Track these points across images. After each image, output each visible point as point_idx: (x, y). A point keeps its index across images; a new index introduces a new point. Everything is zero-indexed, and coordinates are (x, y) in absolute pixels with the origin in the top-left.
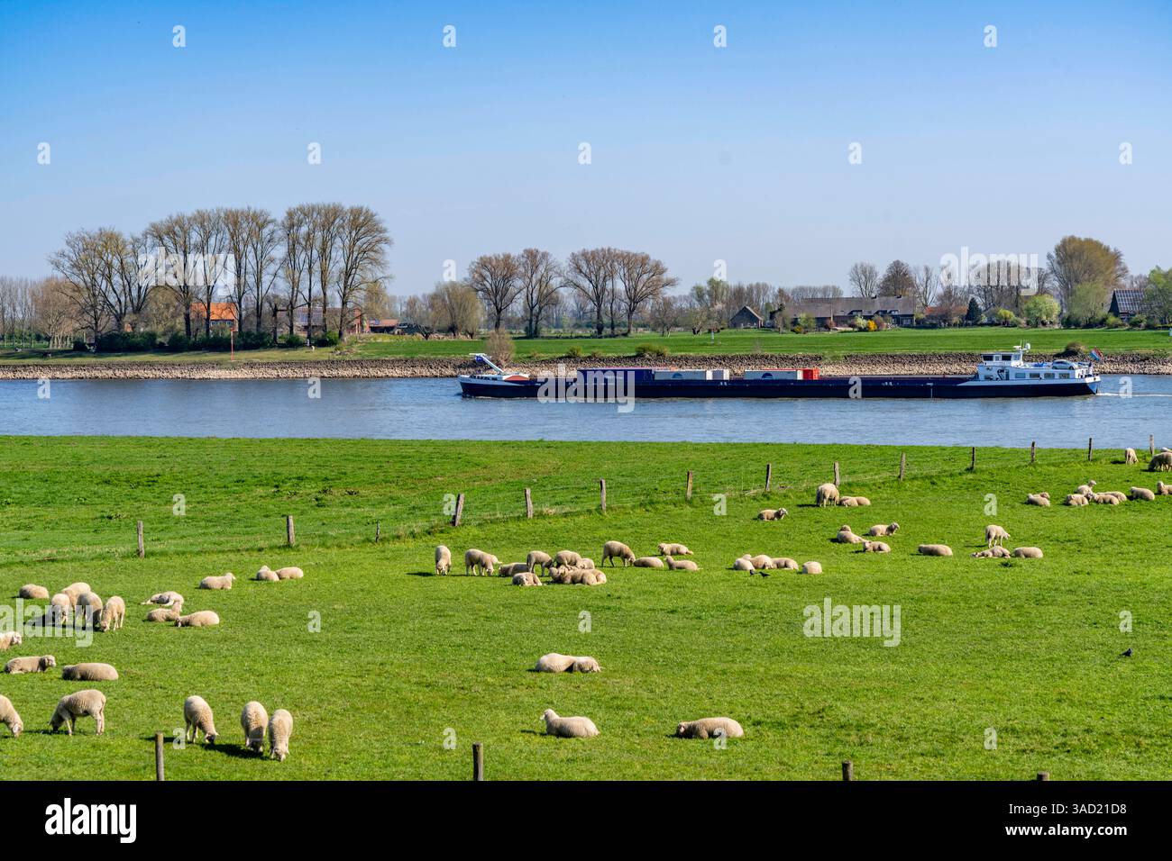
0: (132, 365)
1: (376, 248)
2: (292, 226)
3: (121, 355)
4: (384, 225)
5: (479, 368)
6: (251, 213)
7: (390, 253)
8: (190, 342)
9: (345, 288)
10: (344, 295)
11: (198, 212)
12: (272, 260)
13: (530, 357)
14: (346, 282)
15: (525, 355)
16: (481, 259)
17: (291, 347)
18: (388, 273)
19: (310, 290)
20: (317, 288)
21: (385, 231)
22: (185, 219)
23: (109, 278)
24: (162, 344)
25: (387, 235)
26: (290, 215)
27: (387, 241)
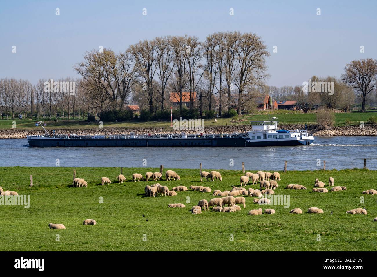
0: (115, 129)
1: (260, 58)
2: (210, 46)
3: (111, 124)
4: (264, 44)
5: (313, 130)
6: (187, 39)
7: (267, 61)
8: (152, 116)
9: (241, 82)
10: (240, 87)
11: (157, 39)
12: (200, 66)
13: (345, 123)
14: (241, 79)
15: (342, 122)
16: (353, 62)
17: (209, 118)
18: (266, 73)
19: (221, 84)
20: (224, 83)
21: (265, 47)
22: (149, 43)
23: (107, 79)
24: (136, 116)
25: (266, 50)
26: (209, 39)
27: (266, 54)
